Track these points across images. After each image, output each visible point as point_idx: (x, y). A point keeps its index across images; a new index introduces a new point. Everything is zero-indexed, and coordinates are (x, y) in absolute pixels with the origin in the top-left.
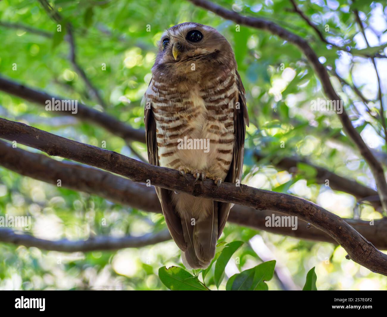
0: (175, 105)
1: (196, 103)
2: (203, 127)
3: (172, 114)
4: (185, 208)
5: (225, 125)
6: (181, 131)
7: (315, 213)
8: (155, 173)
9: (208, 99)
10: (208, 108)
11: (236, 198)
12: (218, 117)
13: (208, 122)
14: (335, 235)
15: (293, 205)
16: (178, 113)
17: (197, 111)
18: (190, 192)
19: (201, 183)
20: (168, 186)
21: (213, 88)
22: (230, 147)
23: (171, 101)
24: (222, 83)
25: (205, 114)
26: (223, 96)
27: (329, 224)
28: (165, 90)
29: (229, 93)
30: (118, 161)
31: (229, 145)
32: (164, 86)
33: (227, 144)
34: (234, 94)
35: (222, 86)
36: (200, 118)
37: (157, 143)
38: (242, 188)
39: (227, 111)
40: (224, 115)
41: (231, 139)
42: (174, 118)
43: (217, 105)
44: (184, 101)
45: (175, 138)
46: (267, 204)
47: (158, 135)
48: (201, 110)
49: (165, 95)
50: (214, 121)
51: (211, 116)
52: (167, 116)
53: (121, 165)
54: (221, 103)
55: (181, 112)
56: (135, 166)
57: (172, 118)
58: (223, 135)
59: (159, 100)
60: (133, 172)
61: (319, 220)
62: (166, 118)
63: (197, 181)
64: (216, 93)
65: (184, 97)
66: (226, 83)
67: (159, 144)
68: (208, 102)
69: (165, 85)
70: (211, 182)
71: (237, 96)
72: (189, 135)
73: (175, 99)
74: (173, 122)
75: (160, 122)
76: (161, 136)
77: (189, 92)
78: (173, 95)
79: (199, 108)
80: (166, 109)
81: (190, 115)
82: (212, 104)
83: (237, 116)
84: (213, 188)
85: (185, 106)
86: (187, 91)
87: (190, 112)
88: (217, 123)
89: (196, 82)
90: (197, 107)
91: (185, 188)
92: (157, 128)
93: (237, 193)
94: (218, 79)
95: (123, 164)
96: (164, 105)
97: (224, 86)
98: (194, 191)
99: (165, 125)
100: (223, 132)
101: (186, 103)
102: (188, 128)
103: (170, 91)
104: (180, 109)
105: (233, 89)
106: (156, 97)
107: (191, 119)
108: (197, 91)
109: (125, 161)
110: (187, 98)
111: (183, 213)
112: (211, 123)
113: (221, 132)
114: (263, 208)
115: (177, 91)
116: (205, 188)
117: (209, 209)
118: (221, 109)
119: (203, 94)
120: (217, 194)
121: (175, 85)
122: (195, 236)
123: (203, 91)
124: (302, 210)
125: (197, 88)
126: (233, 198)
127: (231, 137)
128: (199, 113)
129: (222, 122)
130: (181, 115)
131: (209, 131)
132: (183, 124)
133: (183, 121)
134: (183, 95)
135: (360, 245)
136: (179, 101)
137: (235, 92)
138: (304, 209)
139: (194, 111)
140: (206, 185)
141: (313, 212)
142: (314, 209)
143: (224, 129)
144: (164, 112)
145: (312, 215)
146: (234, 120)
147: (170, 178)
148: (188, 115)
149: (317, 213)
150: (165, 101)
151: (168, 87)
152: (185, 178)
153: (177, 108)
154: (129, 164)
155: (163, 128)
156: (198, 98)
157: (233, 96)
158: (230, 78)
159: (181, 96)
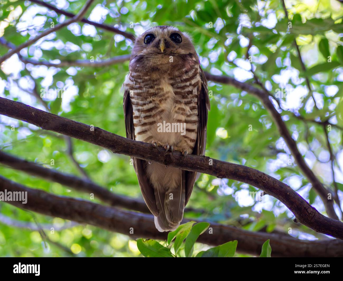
0: (148, 91)
1: (165, 89)
2: (171, 108)
3: (146, 99)
4: (158, 180)
5: (190, 107)
6: (153, 112)
7: (267, 180)
8: (132, 145)
9: (175, 86)
10: (176, 93)
11: (200, 167)
12: (183, 101)
13: (176, 104)
14: (284, 199)
15: (249, 174)
16: (151, 97)
17: (167, 96)
18: (161, 162)
19: (171, 154)
20: (143, 156)
21: (180, 76)
22: (195, 127)
23: (145, 88)
24: (187, 73)
25: (174, 98)
26: (188, 83)
27: (279, 190)
28: (140, 79)
29: (193, 82)
30: (101, 135)
31: (193, 125)
32: (139, 76)
33: (192, 124)
34: (197, 83)
35: (187, 75)
36: (169, 101)
37: (134, 124)
38: (205, 159)
39: (191, 96)
40: (189, 100)
41: (195, 120)
42: (147, 102)
43: (183, 91)
44: (156, 87)
45: (148, 119)
46: (226, 173)
47: (134, 117)
48: (170, 94)
49: (140, 83)
50: (181, 104)
51: (178, 100)
52: (142, 101)
53: (103, 138)
54: (187, 90)
55: (154, 96)
56: (115, 139)
57: (145, 102)
58: (188, 116)
59: (135, 88)
60: (114, 144)
61: (270, 187)
62: (141, 102)
63: (167, 152)
64: (182, 81)
65: (156, 85)
66: (191, 74)
67: (135, 125)
68: (176, 88)
69: (140, 74)
70: (179, 153)
71: (200, 85)
72: (160, 115)
73: (148, 86)
74: (147, 105)
75: (135, 106)
76: (137, 117)
77: (160, 80)
78: (146, 83)
79: (168, 93)
80: (141, 95)
81: (161, 98)
82: (179, 90)
83: (200, 101)
84: (181, 158)
85: (157, 91)
86: (159, 79)
87: (161, 96)
88: (183, 106)
89: (166, 72)
90: (166, 92)
91: (157, 157)
92: (134, 111)
93: (201, 163)
94: (184, 70)
95: (105, 137)
96: (139, 91)
97: (189, 76)
98: (165, 161)
99: (140, 108)
100: (189, 114)
101: (158, 89)
102: (160, 110)
103: (144, 79)
104: (152, 95)
105: (197, 79)
106: (132, 85)
107: (162, 102)
108: (166, 79)
109: (107, 134)
110: (158, 85)
111: (156, 185)
112: (178, 106)
113: (187, 113)
114: (223, 176)
115: (150, 79)
116: (174, 158)
117: (178, 180)
118: (187, 95)
119: (172, 82)
120: (184, 163)
121: (149, 74)
122: (166, 204)
123: (171, 79)
124: (256, 178)
125: (166, 77)
126: (197, 167)
127: (195, 118)
128: (168, 97)
129: (188, 105)
130: (153, 99)
131: (176, 112)
132: (155, 107)
133: (155, 103)
134: (155, 83)
135: (305, 208)
136: (152, 87)
137: (199, 81)
138: (257, 178)
139: (164, 95)
140: (175, 156)
141: (265, 180)
142: (266, 178)
143: (189, 111)
144: (139, 97)
145: (264, 182)
146: (197, 104)
147: (144, 149)
148: (160, 99)
149: (269, 181)
150: (140, 88)
151: (143, 76)
152: (157, 149)
153: (150, 93)
154: (110, 137)
155: (139, 110)
156: (167, 85)
157: (196, 84)
158: (194, 70)
159: (153, 83)
